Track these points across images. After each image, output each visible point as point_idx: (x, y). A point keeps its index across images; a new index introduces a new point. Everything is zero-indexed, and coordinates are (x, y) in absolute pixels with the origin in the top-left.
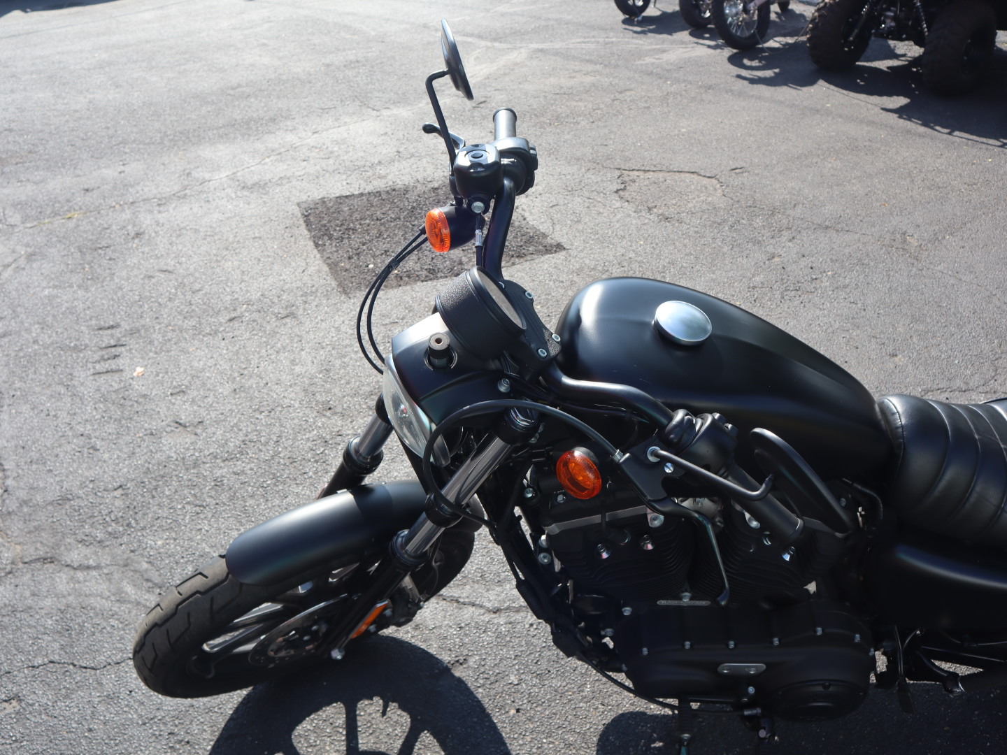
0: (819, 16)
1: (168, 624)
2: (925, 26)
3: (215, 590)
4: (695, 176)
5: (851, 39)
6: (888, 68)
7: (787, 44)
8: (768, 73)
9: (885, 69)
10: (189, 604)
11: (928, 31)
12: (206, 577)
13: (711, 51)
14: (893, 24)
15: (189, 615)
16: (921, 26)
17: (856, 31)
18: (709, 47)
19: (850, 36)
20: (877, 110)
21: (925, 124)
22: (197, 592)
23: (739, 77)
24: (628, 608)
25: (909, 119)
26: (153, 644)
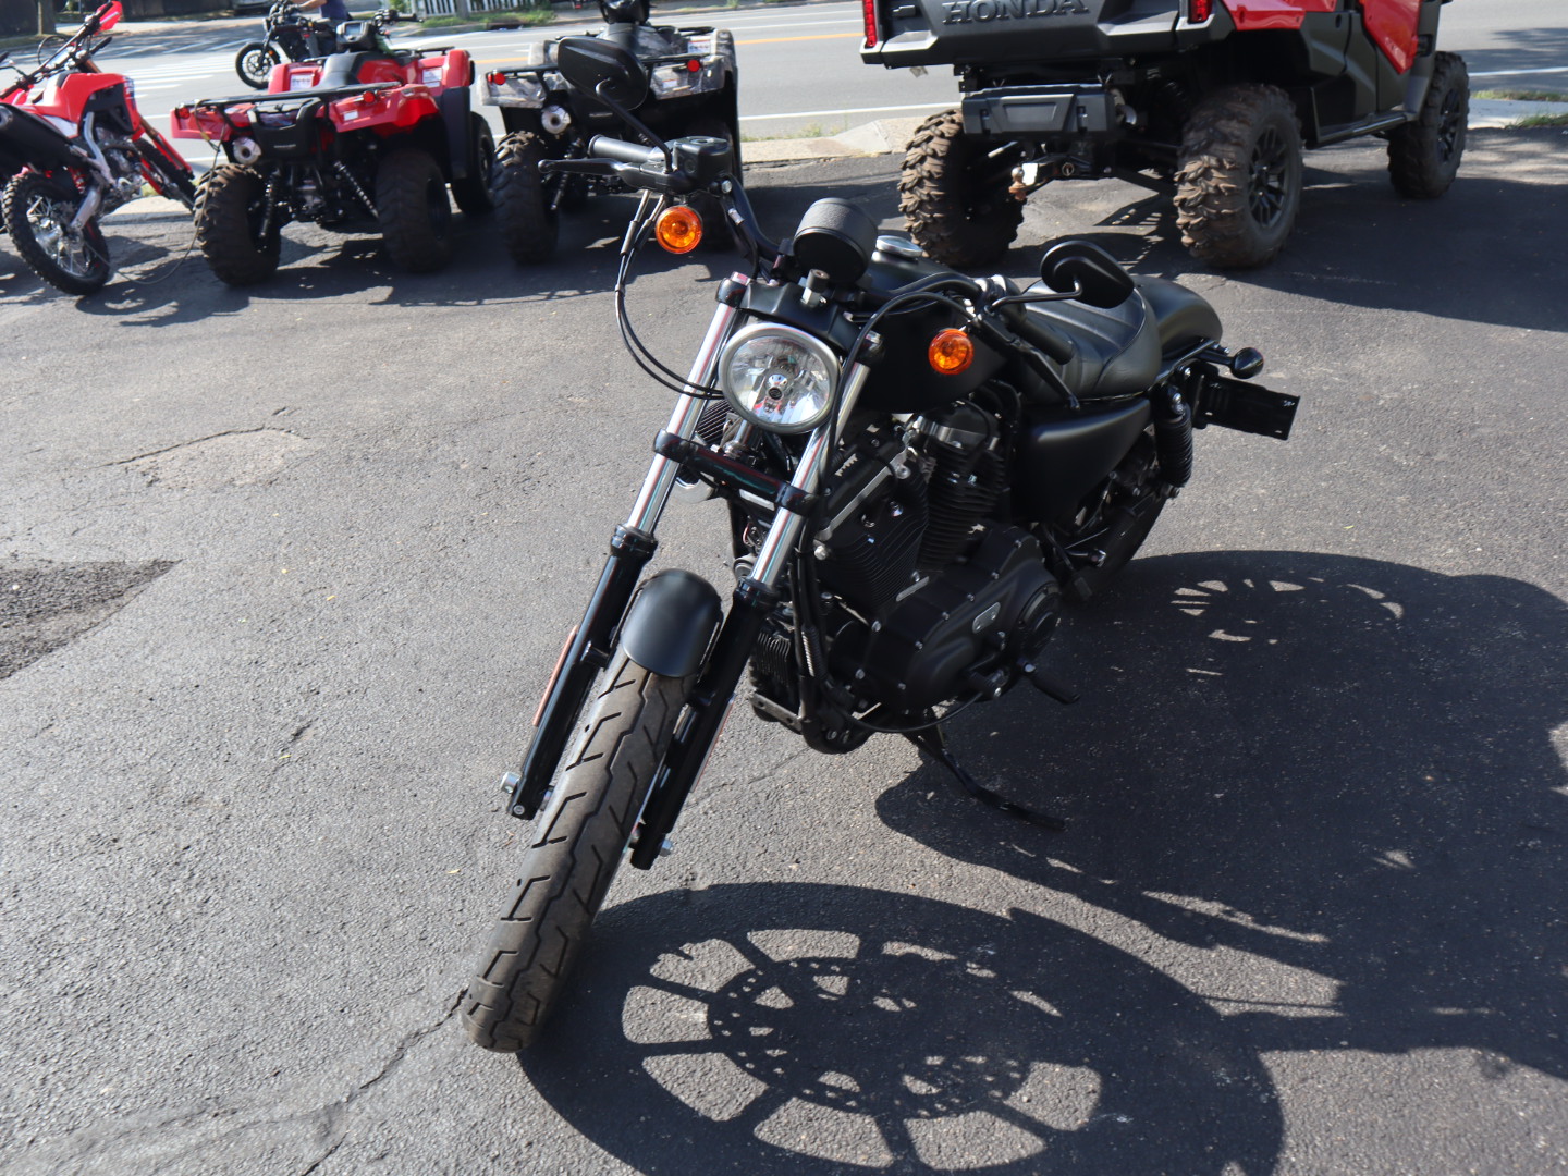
0: (207, 212)
1: (608, 800)
2: (362, 193)
3: (641, 716)
4: (232, 436)
5: (263, 234)
6: (322, 263)
7: (145, 273)
8: (167, 309)
9: (319, 266)
10: (621, 753)
11: (369, 198)
12: (619, 714)
13: (36, 309)
14: (317, 201)
15: (630, 765)
16: (357, 195)
17: (266, 222)
18: (24, 303)
19: (259, 231)
20: (365, 307)
21: (441, 303)
22: (622, 734)
23: (125, 324)
24: (859, 671)
25: (416, 304)
26: (594, 848)
